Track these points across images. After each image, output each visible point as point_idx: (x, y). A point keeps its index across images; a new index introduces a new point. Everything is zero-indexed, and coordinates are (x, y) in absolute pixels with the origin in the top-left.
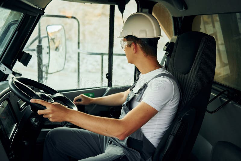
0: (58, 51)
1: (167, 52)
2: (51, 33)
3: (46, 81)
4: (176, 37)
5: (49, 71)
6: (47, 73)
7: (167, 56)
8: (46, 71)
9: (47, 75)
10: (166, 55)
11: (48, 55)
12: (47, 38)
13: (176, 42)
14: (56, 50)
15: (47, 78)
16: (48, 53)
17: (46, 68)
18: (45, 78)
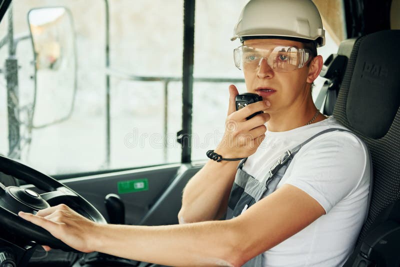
0: (57, 69)
1: (328, 80)
2: (40, 27)
3: (27, 146)
4: (352, 42)
5: (37, 122)
6: (31, 127)
7: (329, 89)
8: (27, 123)
9: (30, 132)
10: (327, 88)
11: (32, 83)
12: (29, 42)
13: (351, 55)
14: (52, 66)
15: (29, 141)
16: (33, 78)
17: (29, 115)
18: (24, 138)
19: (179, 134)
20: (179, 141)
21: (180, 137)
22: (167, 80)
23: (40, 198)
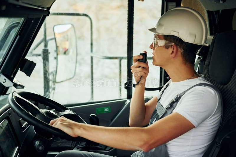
0: (68, 54)
1: (200, 56)
2: (59, 34)
3: (53, 91)
4: (212, 37)
5: (57, 80)
6: (55, 82)
8: (53, 80)
9: (54, 85)
10: (199, 60)
11: (56, 60)
12: (54, 41)
13: (211, 43)
14: (65, 53)
15: (54, 89)
16: (56, 58)
17: (53, 75)
18: (51, 87)
19: (125, 84)
20: (126, 88)
21: (126, 86)
22: (121, 59)
23: (56, 114)
